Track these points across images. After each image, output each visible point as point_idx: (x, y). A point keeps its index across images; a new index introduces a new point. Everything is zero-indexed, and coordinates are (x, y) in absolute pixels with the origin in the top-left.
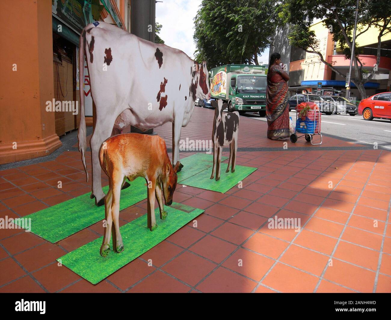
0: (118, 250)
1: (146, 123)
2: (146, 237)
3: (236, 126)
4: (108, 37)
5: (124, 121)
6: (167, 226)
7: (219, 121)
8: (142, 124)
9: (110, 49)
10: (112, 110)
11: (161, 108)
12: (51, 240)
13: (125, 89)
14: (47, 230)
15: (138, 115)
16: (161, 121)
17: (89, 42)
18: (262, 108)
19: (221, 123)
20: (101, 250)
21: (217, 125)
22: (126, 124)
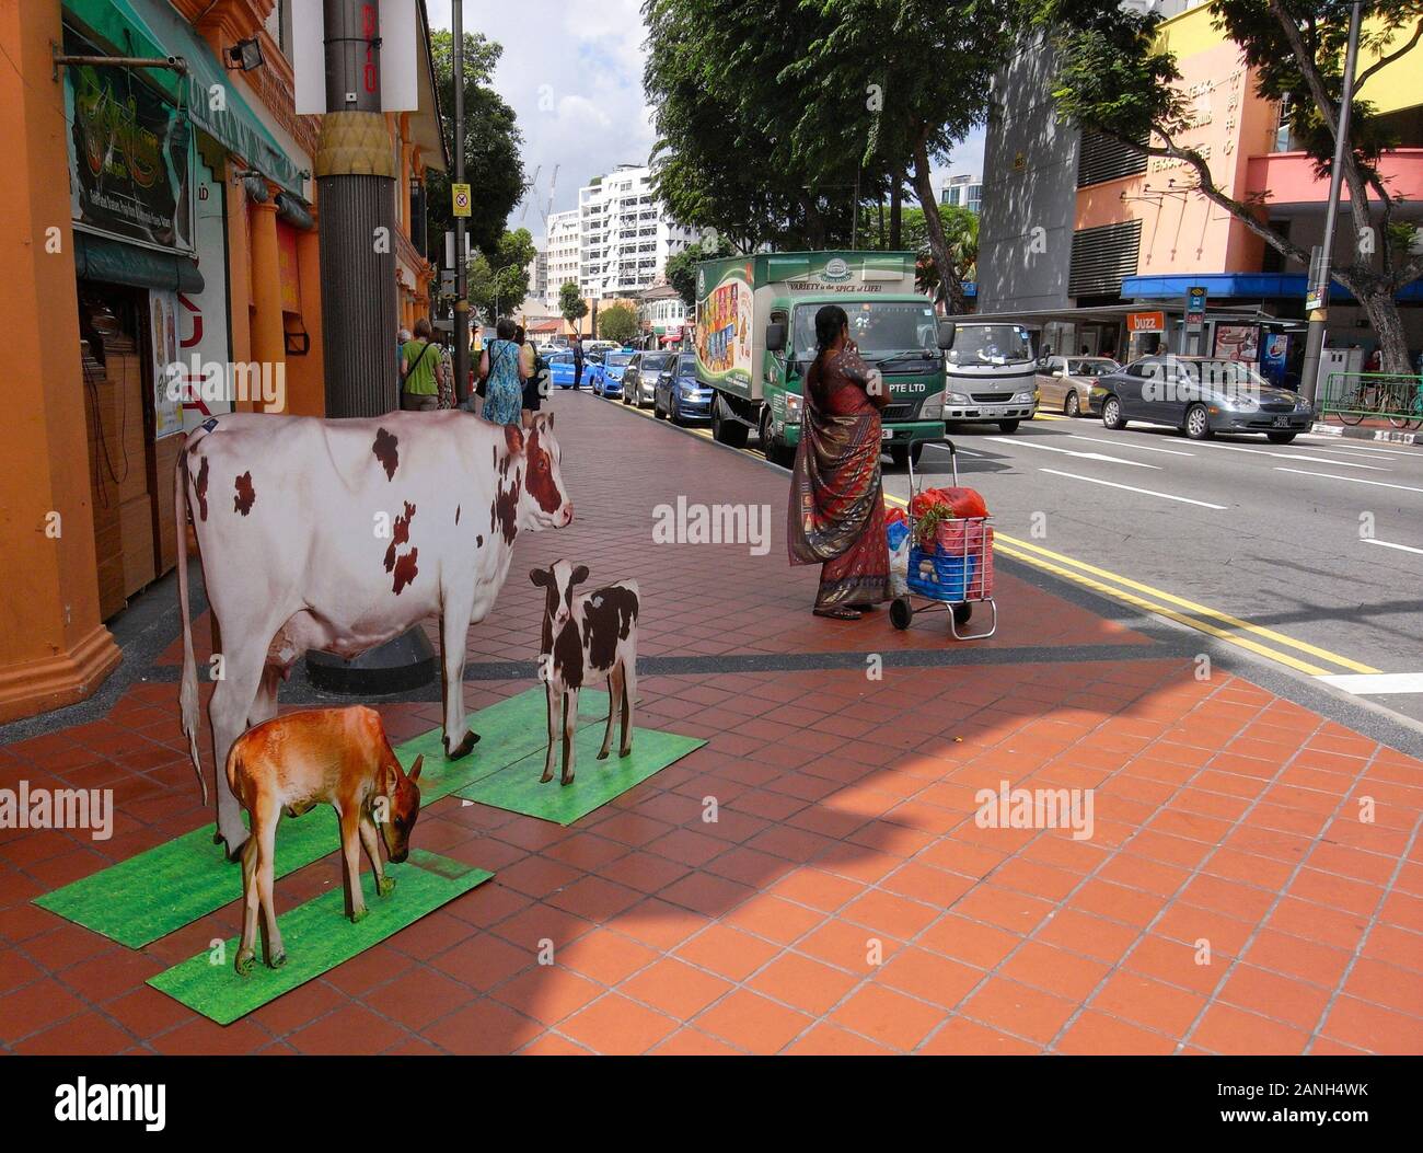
0: (273, 962)
1: (353, 637)
2: (339, 937)
3: (627, 622)
4: (242, 447)
5: (291, 643)
6: (393, 911)
7: (563, 618)
8: (343, 642)
9: (247, 474)
10: (259, 621)
11: (398, 588)
12: (130, 944)
13: (292, 561)
14: (117, 921)
15: (331, 619)
16: (401, 621)
17: (196, 474)
18: (896, 434)
19: (570, 625)
20: (236, 961)
21: (555, 633)
22: (297, 650)
